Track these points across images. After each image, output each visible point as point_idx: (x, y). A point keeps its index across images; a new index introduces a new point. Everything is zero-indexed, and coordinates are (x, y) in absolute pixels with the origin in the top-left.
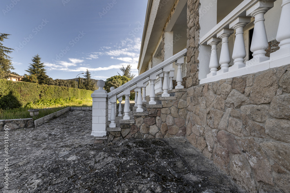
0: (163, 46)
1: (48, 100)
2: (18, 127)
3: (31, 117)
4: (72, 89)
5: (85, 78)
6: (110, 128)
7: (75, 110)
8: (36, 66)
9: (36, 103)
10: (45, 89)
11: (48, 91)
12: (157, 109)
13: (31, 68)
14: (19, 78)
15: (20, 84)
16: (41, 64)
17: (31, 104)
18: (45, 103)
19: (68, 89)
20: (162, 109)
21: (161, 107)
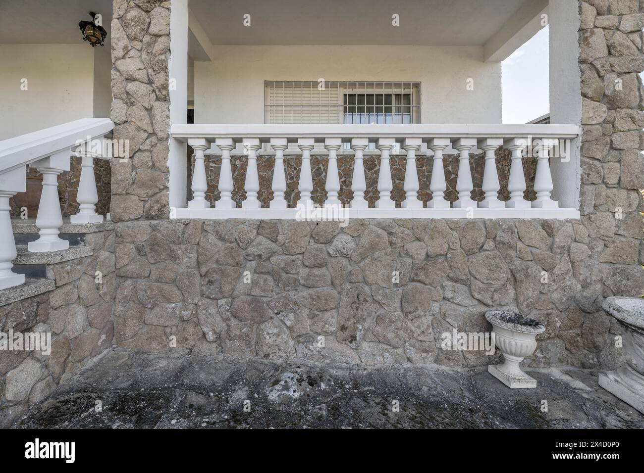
12: (37, 299)
20: (51, 295)
21: (50, 290)
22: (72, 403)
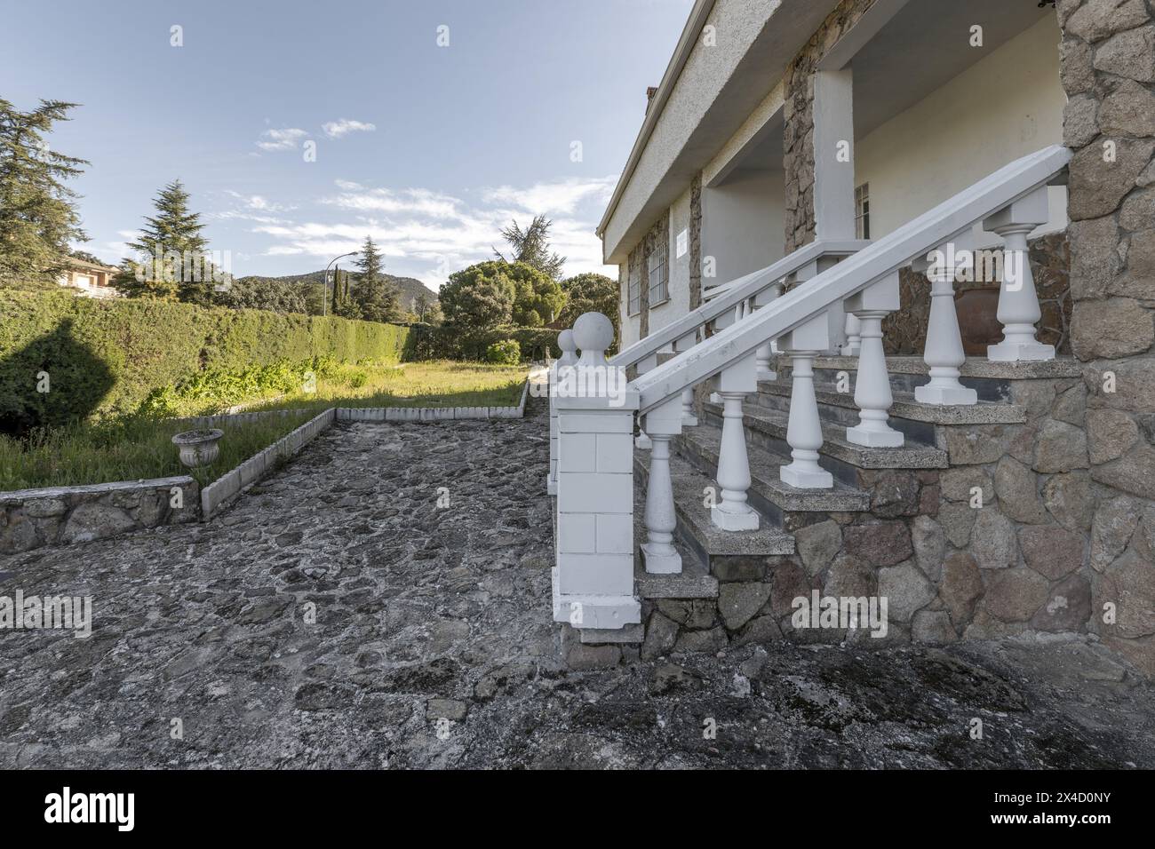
0: (798, 137)
1: (234, 372)
2: (128, 523)
3: (185, 470)
4: (325, 324)
5: (358, 269)
6: (654, 576)
7: (355, 422)
8: (170, 228)
9: (187, 388)
10: (223, 325)
11: (234, 335)
12: (919, 475)
13: (152, 233)
14: (101, 276)
15: (126, 308)
16: (188, 219)
17: (167, 396)
18: (221, 388)
19: (310, 321)
20: (943, 477)
21: (939, 466)
22: (972, 680)
